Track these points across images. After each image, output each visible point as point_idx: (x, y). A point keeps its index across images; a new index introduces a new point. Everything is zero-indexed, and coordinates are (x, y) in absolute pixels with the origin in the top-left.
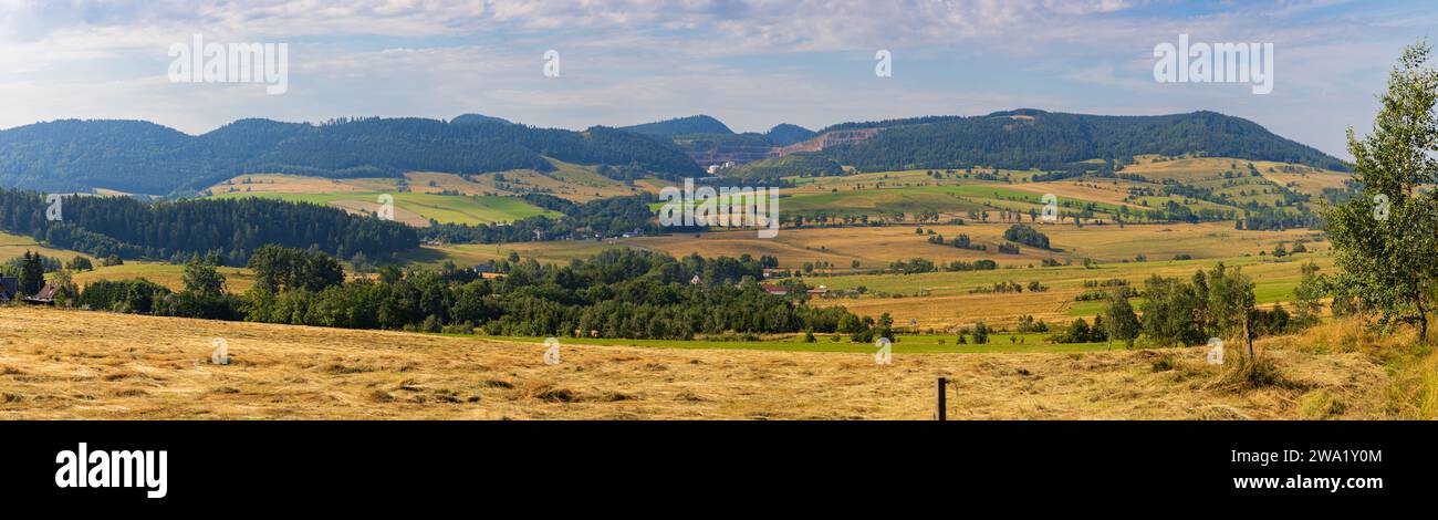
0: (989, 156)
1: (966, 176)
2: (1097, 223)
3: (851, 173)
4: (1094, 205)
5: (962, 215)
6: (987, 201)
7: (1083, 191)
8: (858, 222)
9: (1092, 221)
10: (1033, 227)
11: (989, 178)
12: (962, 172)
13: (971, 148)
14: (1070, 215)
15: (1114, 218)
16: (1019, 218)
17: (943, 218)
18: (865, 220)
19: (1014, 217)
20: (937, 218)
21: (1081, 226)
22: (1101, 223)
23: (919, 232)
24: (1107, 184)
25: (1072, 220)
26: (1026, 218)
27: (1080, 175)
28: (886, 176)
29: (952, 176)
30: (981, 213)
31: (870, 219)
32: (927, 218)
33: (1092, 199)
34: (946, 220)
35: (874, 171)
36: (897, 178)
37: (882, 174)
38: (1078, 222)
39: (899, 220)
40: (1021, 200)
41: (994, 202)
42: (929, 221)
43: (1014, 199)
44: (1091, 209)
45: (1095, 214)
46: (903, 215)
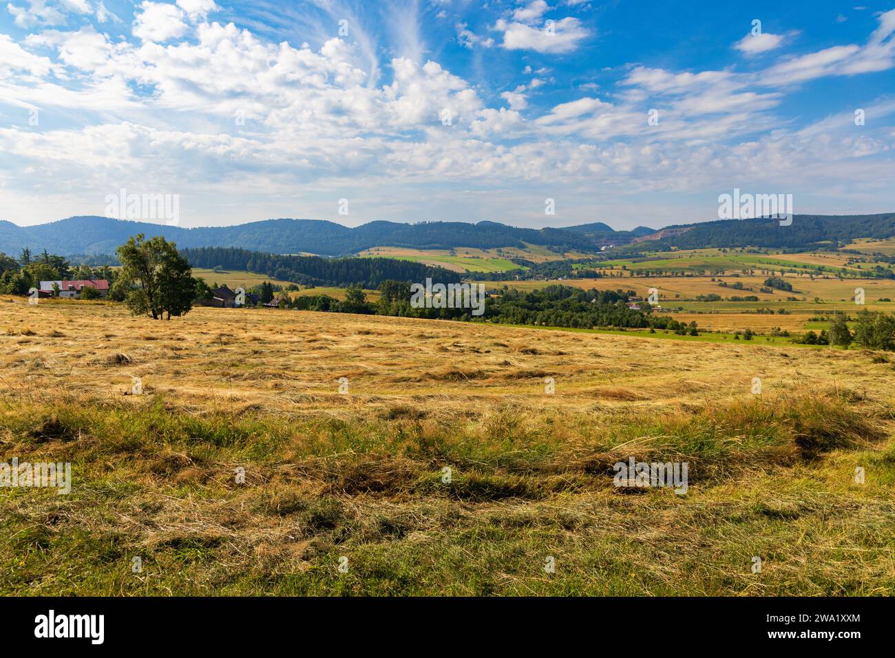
0: (755, 240)
1: (741, 251)
2: (824, 278)
3: (675, 250)
4: (823, 267)
5: (739, 272)
6: (754, 264)
7: (816, 259)
8: (679, 275)
9: (822, 276)
10: (782, 279)
11: (755, 252)
12: (740, 249)
13: (745, 236)
14: (806, 273)
15: (836, 275)
16: (773, 274)
17: (727, 273)
18: (683, 273)
19: (770, 273)
20: (723, 273)
21: (813, 279)
22: (827, 278)
23: (713, 280)
24: (834, 255)
25: (808, 275)
26: (778, 274)
27: (815, 250)
28: (695, 252)
29: (733, 251)
30: (750, 271)
31: (686, 273)
32: (717, 273)
33: (822, 264)
34: (729, 274)
35: (688, 249)
36: (701, 252)
37: (693, 251)
38: (812, 277)
39: (702, 274)
40: (775, 264)
41: (758, 265)
42: (719, 275)
43: (770, 263)
44: (820, 270)
45: (823, 273)
46: (704, 271)
